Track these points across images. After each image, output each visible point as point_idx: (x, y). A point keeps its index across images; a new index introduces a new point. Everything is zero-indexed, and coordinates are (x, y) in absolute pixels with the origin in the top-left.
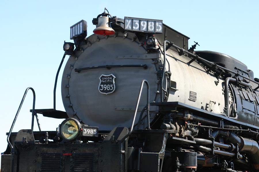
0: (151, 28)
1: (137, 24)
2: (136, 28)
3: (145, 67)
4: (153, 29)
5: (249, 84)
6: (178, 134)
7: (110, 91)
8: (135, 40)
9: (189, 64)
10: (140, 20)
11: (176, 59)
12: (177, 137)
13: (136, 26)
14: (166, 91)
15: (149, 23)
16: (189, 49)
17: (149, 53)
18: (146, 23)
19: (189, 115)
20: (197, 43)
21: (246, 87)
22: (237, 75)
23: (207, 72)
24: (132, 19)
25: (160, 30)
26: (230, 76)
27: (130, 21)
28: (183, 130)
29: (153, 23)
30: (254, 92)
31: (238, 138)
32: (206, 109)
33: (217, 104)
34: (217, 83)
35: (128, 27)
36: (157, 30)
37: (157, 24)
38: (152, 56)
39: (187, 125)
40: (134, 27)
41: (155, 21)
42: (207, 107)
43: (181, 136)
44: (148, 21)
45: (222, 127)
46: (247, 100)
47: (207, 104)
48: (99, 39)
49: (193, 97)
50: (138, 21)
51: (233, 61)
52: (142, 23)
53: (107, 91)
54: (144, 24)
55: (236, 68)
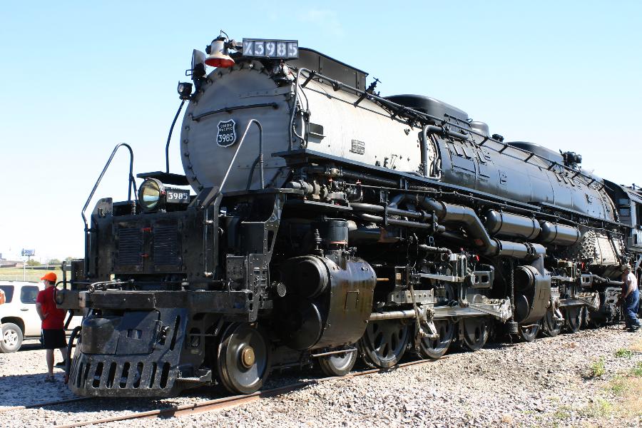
0: (282, 51)
1: (261, 47)
2: (259, 53)
3: (275, 106)
4: (284, 53)
5: (467, 136)
6: (318, 197)
7: (230, 142)
8: (263, 71)
9: (356, 104)
10: (265, 42)
11: (330, 97)
12: (317, 200)
13: (260, 50)
14: (303, 137)
15: (279, 46)
16: (367, 88)
17: (280, 86)
18: (273, 45)
19: (335, 170)
20: (377, 80)
21: (463, 140)
22: (443, 123)
23: (393, 117)
24: (254, 41)
25: (295, 54)
26: (433, 124)
27: (250, 44)
28: (326, 190)
29: (284, 46)
30: (477, 147)
31: (437, 204)
32: (385, 166)
33: (404, 159)
34: (407, 132)
35: (247, 51)
36: (291, 55)
37: (290, 46)
38: (282, 90)
39: (333, 184)
40: (256, 52)
41: (287, 43)
42: (385, 163)
43: (323, 199)
44: (276, 42)
45: (404, 188)
46: (460, 155)
47: (386, 159)
48: (222, 75)
49: (357, 148)
50: (262, 43)
51: (443, 106)
52: (268, 45)
53: (226, 143)
54: (271, 46)
55: (446, 115)
